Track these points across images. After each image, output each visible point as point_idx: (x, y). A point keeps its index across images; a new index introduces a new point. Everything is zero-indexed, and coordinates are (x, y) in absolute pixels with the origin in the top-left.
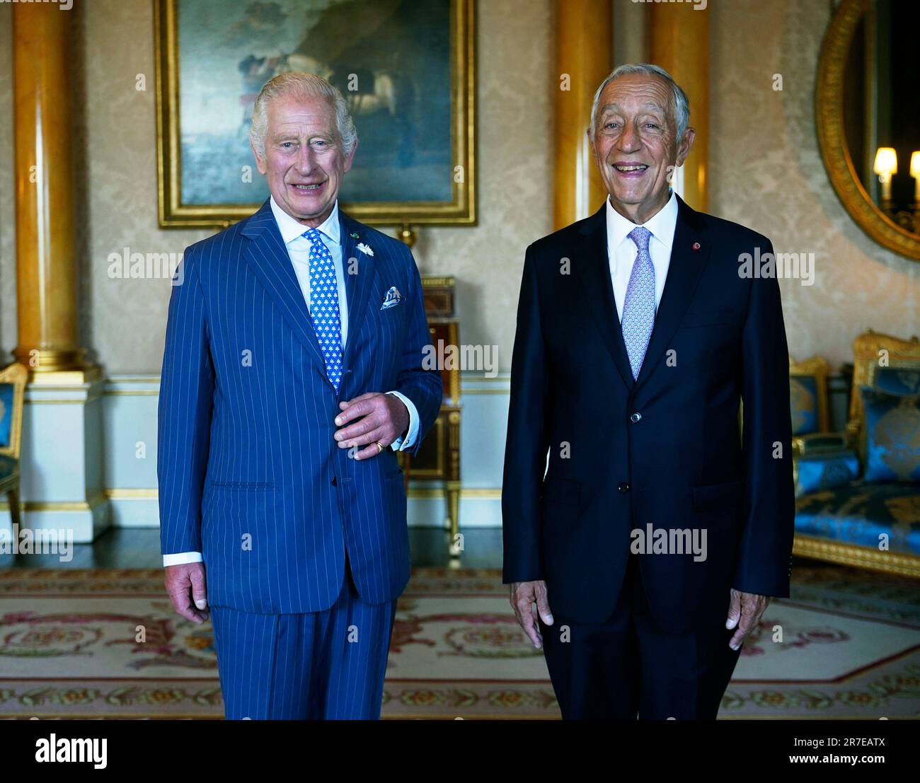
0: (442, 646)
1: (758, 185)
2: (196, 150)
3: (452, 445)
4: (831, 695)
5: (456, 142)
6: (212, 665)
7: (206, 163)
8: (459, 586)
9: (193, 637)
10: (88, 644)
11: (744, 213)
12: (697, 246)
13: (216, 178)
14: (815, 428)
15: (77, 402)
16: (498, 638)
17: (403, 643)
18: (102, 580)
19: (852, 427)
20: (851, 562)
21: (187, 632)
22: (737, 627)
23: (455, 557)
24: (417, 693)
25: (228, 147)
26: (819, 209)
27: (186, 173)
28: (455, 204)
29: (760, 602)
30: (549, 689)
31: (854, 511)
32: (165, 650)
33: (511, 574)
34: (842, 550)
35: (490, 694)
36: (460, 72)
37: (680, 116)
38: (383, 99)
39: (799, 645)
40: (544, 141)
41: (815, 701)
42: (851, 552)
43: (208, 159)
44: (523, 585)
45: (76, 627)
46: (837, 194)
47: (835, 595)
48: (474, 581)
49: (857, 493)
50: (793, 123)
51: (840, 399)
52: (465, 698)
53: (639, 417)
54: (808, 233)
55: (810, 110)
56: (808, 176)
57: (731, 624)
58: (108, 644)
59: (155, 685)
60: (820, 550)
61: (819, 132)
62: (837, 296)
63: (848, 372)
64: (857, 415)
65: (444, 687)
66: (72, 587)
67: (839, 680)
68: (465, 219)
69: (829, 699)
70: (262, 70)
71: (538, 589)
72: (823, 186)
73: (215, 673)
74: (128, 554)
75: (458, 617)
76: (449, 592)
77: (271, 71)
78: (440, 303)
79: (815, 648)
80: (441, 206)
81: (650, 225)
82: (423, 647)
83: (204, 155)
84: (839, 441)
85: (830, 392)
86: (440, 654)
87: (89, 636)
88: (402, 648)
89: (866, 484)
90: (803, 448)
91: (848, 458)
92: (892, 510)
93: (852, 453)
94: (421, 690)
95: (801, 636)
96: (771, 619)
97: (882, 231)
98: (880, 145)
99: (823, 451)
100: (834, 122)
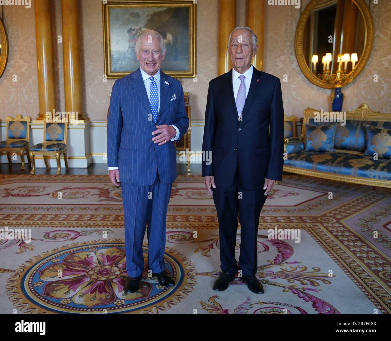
0: (185, 196)
1: (277, 66)
2: (115, 56)
3: (188, 141)
4: (293, 210)
5: (190, 53)
6: (121, 201)
7: (118, 59)
8: (190, 180)
9: (115, 194)
10: (86, 195)
12: (258, 80)
13: (121, 64)
14: (292, 136)
15: (83, 128)
16: (200, 194)
17: (174, 195)
18: (90, 178)
19: (302, 135)
20: (300, 173)
21: (114, 192)
23: (189, 172)
24: (177, 209)
25: (124, 55)
26: (295, 73)
27: (112, 63)
28: (190, 72)
29: (273, 182)
30: (215, 208)
31: (302, 159)
32: (107, 197)
33: (204, 174)
34: (298, 170)
35: (198, 209)
36: (192, 32)
37: (254, 42)
38: (169, 41)
39: (285, 196)
40: (216, 53)
41: (289, 211)
42: (300, 170)
43: (119, 58)
44: (207, 177)
45: (83, 191)
46: (300, 69)
47: (296, 183)
48: (194, 178)
49: (303, 154)
50: (288, 47)
51: (299, 128)
52: (191, 210)
53: (240, 129)
54: (291, 80)
55: (293, 44)
56: (292, 63)
57: (265, 188)
58: (92, 195)
59: (105, 206)
60: (292, 170)
61: (296, 50)
62: (299, 98)
63: (302, 120)
64: (304, 132)
65: (185, 207)
66: (82, 180)
67: (296, 206)
68: (193, 76)
69: (293, 211)
70: (134, 32)
71: (211, 178)
72: (296, 66)
73: (122, 203)
74: (97, 171)
75: (189, 188)
76: (187, 181)
77: (137, 32)
78: (185, 100)
79: (289, 197)
80: (185, 72)
82: (180, 196)
83: (117, 58)
84: (298, 139)
85: (296, 126)
86: (184, 198)
87: (87, 193)
88: (173, 197)
89: (306, 151)
90: (288, 141)
91: (301, 144)
92: (313, 159)
93: (302, 143)
94: (179, 208)
95: (285, 194)
96: (277, 189)
97: (313, 79)
98: (314, 54)
99: (294, 142)
100: (300, 47)
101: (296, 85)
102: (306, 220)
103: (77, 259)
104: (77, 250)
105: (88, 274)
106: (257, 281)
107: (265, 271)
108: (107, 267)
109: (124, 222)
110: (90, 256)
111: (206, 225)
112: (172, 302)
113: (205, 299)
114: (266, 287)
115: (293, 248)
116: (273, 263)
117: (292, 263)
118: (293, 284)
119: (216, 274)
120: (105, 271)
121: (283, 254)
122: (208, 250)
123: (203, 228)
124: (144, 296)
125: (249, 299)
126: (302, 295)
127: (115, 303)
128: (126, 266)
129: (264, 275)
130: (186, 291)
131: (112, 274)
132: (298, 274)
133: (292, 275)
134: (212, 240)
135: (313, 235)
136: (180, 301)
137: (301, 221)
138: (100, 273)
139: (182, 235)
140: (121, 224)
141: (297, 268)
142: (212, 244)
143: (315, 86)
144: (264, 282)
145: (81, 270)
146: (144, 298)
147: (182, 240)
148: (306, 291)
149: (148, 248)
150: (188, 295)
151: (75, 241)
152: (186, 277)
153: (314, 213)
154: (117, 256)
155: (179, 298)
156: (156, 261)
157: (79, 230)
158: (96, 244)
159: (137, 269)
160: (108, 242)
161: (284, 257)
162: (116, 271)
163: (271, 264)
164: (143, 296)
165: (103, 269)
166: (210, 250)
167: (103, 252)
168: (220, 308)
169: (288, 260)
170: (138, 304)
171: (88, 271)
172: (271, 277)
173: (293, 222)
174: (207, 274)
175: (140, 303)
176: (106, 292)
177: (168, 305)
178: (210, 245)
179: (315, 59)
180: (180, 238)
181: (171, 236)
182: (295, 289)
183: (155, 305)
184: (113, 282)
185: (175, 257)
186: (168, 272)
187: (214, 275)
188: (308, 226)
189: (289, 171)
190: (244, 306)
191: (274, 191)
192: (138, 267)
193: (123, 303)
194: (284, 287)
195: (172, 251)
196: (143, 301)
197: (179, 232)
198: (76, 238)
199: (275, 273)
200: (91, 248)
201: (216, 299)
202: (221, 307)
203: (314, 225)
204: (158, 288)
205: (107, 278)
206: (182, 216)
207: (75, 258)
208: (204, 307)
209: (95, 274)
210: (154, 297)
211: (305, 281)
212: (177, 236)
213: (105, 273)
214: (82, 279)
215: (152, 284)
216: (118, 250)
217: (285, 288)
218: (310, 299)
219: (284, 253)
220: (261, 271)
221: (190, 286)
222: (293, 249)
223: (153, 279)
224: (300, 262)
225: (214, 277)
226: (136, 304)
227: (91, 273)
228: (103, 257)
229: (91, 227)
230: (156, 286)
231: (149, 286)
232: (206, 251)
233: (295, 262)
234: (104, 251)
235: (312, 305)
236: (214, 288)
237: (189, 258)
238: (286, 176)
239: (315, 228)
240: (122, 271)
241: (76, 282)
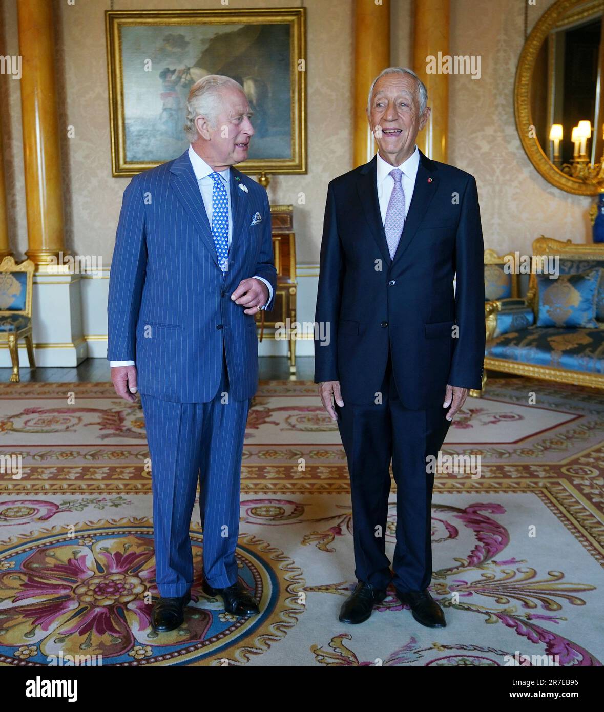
0: (283, 425)
1: (478, 147)
2: (134, 128)
3: (291, 307)
4: (511, 451)
5: (294, 122)
7: (140, 135)
8: (295, 391)
9: (136, 422)
10: (73, 425)
11: (469, 165)
12: (430, 180)
13: (147, 145)
14: (509, 295)
15: (66, 283)
16: (316, 420)
17: (261, 424)
18: (82, 388)
19: (530, 294)
20: (526, 374)
21: (132, 418)
22: (450, 407)
23: (293, 374)
24: (267, 452)
25: (154, 126)
26: (515, 162)
27: (128, 142)
28: (293, 161)
29: (464, 392)
31: (529, 344)
32: (119, 429)
33: (319, 378)
34: (521, 367)
35: (311, 452)
37: (421, 99)
39: (493, 422)
40: (348, 121)
41: (501, 454)
42: (526, 368)
43: (142, 133)
44: (326, 383)
45: (66, 415)
46: (526, 153)
47: (517, 393)
48: (303, 387)
49: (532, 334)
50: (500, 108)
53: (394, 283)
54: (508, 177)
55: (511, 101)
56: (509, 142)
57: (446, 405)
58: (85, 425)
59: (113, 449)
60: (508, 367)
61: (516, 114)
62: (525, 216)
64: (533, 287)
65: (284, 448)
67: (516, 442)
68: (301, 170)
69: (509, 453)
70: (174, 77)
71: (335, 386)
72: (518, 148)
74: (98, 374)
75: (293, 408)
76: (288, 394)
77: (180, 78)
78: (284, 221)
79: (503, 424)
80: (284, 162)
81: (402, 167)
82: (273, 425)
83: (140, 131)
84: (522, 303)
86: (282, 430)
87: (75, 421)
88: (259, 426)
89: (537, 328)
90: (500, 306)
91: (528, 313)
92: (551, 343)
93: (529, 310)
94: (270, 450)
95: (495, 418)
96: (478, 407)
97: (553, 175)
98: (555, 123)
99: (512, 309)
100: (525, 108)
101: (516, 187)
102: (537, 471)
103: (51, 562)
104: (51, 543)
105: (74, 592)
106: (430, 602)
107: (449, 580)
108: (115, 578)
109: (151, 482)
110: (79, 555)
111: (327, 486)
112: (253, 650)
113: (323, 641)
114: (449, 614)
115: (509, 532)
116: (466, 564)
117: (505, 563)
118: (506, 606)
119: (346, 589)
120: (111, 587)
121: (487, 544)
122: (330, 538)
123: (320, 493)
124: (194, 637)
125: (413, 640)
126: (524, 629)
127: (132, 653)
128: (155, 574)
129: (448, 589)
130: (282, 626)
131: (125, 592)
132: (517, 585)
133: (505, 588)
134: (339, 517)
135: (551, 502)
136: (269, 646)
137: (528, 475)
138: (100, 590)
139: (275, 507)
140: (148, 486)
141: (515, 573)
142: (339, 525)
143: (556, 191)
144: (447, 604)
145: (59, 585)
146: (194, 642)
147: (275, 517)
148: (534, 622)
149: (201, 536)
150: (286, 632)
151: (48, 524)
152: (283, 594)
153: (553, 458)
154: (138, 553)
155: (268, 639)
156: (218, 564)
157: (57, 499)
158: (92, 530)
159: (178, 581)
160: (118, 524)
161: (488, 551)
162: (135, 587)
163: (463, 566)
164: (191, 638)
165: (107, 582)
166: (334, 538)
167: (109, 546)
168: (354, 660)
169: (498, 558)
170: (180, 654)
171: (74, 586)
172: (462, 593)
173: (510, 477)
174: (327, 589)
175: (184, 652)
176: (112, 629)
177: (245, 656)
178: (334, 528)
179: (556, 133)
180: (271, 513)
181: (252, 509)
182: (510, 616)
183: (216, 656)
184: (128, 610)
185: (259, 554)
186: (244, 584)
187: (343, 591)
188: (541, 484)
189: (502, 369)
190: (405, 655)
191: (472, 411)
192: (180, 576)
193: (149, 653)
194: (487, 613)
195: (254, 541)
196: (192, 649)
197: (270, 501)
198: (51, 516)
199: (469, 585)
200: (83, 537)
201: (345, 642)
202: (355, 657)
203: (552, 483)
204: (223, 620)
205: (116, 600)
206: (277, 467)
207: (48, 560)
208: (320, 658)
209: (91, 593)
210: (214, 639)
211: (532, 601)
212: (265, 509)
213: (111, 589)
214: (61, 604)
215: (210, 611)
216: (140, 542)
217: (490, 616)
218: (542, 638)
219: (490, 541)
220: (441, 581)
221: (291, 615)
222: (508, 534)
223: (213, 602)
224: (522, 561)
225: (341, 594)
226: (176, 654)
227: (82, 590)
228: (107, 557)
229: (82, 493)
230: (220, 616)
231: (203, 616)
232: (325, 540)
233: (513, 561)
234: (109, 543)
235: (546, 650)
236: (342, 619)
237: (289, 556)
238: (497, 380)
239: (555, 489)
240: (148, 585)
241: (50, 611)
